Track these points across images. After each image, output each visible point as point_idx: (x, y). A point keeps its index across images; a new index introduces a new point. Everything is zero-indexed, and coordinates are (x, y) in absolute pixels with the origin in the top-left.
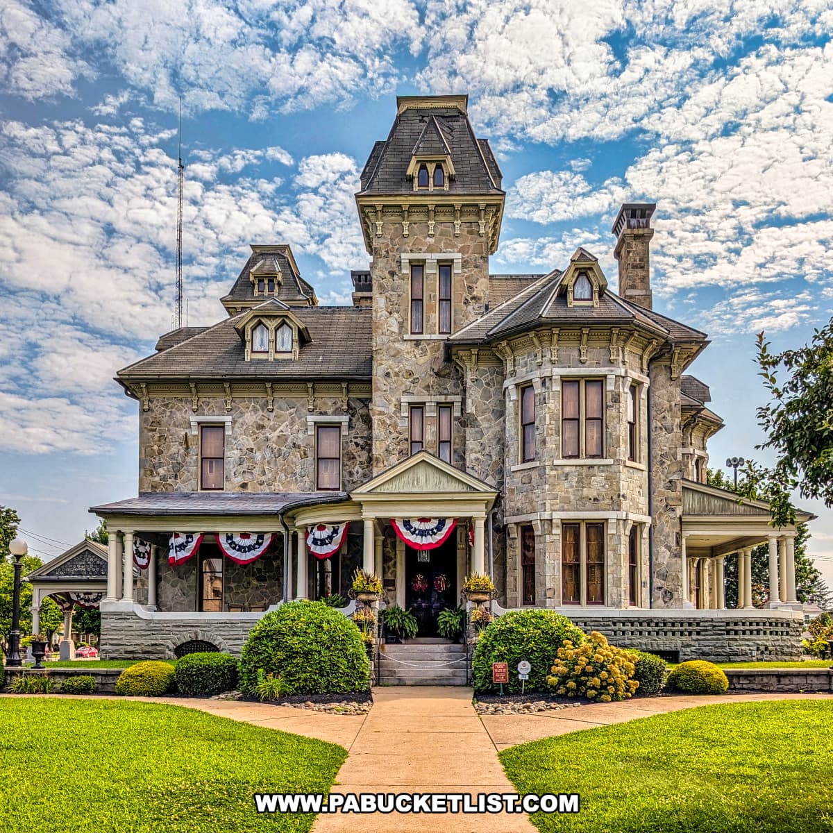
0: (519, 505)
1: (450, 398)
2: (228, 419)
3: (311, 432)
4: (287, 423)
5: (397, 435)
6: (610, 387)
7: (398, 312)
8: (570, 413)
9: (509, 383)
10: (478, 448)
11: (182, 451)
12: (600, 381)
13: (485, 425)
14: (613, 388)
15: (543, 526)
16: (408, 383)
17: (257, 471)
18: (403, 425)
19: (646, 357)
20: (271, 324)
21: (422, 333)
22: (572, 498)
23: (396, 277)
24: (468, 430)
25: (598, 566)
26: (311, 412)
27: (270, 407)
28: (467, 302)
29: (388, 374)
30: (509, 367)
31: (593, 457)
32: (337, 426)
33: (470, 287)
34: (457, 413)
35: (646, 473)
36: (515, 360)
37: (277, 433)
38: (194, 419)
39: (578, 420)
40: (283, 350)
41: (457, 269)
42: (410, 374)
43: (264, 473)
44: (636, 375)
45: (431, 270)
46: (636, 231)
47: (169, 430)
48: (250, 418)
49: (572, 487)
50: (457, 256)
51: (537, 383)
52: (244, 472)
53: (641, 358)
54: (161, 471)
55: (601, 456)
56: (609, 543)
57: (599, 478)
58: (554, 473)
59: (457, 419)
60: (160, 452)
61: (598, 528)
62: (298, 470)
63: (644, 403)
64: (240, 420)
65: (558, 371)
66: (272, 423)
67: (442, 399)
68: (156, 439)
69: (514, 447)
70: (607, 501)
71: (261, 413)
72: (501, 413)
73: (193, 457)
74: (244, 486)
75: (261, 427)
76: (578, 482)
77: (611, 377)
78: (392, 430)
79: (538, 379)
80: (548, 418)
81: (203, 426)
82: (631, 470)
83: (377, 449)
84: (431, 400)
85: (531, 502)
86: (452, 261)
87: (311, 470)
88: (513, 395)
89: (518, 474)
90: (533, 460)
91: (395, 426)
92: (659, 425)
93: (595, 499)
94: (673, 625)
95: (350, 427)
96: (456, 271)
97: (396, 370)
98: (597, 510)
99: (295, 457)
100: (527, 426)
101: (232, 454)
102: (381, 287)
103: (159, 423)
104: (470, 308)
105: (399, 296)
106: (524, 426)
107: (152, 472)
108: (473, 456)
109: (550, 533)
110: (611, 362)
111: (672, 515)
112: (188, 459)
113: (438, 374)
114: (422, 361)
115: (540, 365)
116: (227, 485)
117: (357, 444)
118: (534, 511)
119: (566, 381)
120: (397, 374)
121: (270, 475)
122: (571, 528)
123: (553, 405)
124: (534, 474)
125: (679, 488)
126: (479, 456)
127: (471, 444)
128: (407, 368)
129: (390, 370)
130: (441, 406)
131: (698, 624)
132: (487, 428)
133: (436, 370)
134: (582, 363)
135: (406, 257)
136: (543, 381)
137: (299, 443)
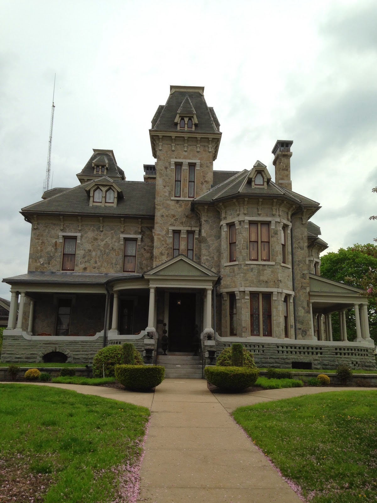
0: (228, 283)
1: (193, 229)
2: (78, 235)
3: (122, 242)
4: (110, 237)
5: (166, 245)
6: (273, 227)
7: (168, 186)
8: (253, 239)
9: (223, 223)
10: (207, 254)
11: (53, 250)
12: (268, 223)
13: (211, 242)
14: (274, 227)
15: (240, 294)
16: (172, 220)
17: (92, 261)
18: (170, 241)
19: (290, 214)
20: (104, 189)
21: (180, 197)
22: (255, 280)
23: (168, 170)
24: (203, 245)
25: (268, 316)
26: (122, 232)
27: (101, 229)
28: (202, 184)
29: (162, 216)
30: (223, 215)
31: (265, 260)
32: (135, 240)
33: (204, 176)
34: (196, 236)
35: (291, 270)
36: (226, 212)
37: (104, 242)
38: (61, 234)
39: (257, 242)
40: (110, 201)
41: (198, 168)
42: (174, 216)
43: (96, 262)
44: (285, 222)
45: (185, 167)
46: (284, 153)
47: (47, 239)
48: (90, 235)
49: (254, 275)
50: (197, 161)
51: (237, 223)
52: (86, 262)
53: (288, 214)
54: (41, 260)
55: (269, 260)
56: (274, 304)
57: (268, 271)
58: (245, 268)
59: (197, 239)
60: (42, 251)
61: (268, 296)
62: (114, 261)
63: (289, 235)
64: (85, 235)
65: (248, 218)
66: (101, 237)
67: (189, 229)
68: (40, 243)
69: (226, 254)
70: (272, 283)
71: (96, 232)
72: (219, 237)
73: (59, 254)
74: (85, 269)
75: (96, 239)
76: (258, 273)
77: (273, 222)
78: (164, 243)
79: (237, 222)
80: (242, 241)
81: (65, 238)
82: (284, 268)
83: (156, 252)
84: (184, 229)
85: (234, 282)
86: (195, 163)
87: (121, 261)
88: (225, 229)
89: (228, 268)
90: (235, 261)
91: (165, 241)
92: (297, 246)
93: (266, 282)
94: (308, 348)
95: (142, 240)
96: (197, 168)
97: (167, 214)
98: (267, 287)
99: (113, 255)
100: (232, 244)
101: (80, 253)
102: (160, 173)
103: (42, 235)
104: (204, 186)
105: (169, 179)
106: (230, 244)
107: (36, 260)
108: (205, 258)
109: (244, 298)
110: (273, 215)
111: (304, 291)
112: (56, 254)
113: (187, 217)
114: (180, 211)
115: (238, 215)
116: (76, 268)
117: (145, 249)
118: (235, 287)
119: (251, 223)
120: (167, 216)
121: (99, 264)
122: (254, 295)
123: (245, 234)
124: (236, 268)
125: (308, 278)
126: (208, 258)
127: (204, 252)
128: (173, 213)
129: (163, 214)
130: (189, 232)
131: (321, 349)
132: (212, 244)
133: (186, 215)
134: (259, 215)
135: (173, 161)
136: (240, 222)
137: (115, 248)
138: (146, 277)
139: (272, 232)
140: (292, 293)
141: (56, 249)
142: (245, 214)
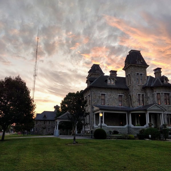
2: (106, 94)
3: (118, 96)
5: (137, 99)
7: (135, 80)
9: (155, 93)
13: (151, 98)
15: (164, 114)
16: (138, 91)
17: (110, 102)
20: (111, 79)
21: (139, 84)
23: (135, 75)
26: (118, 93)
27: (112, 92)
28: (144, 80)
30: (155, 91)
31: (168, 105)
32: (122, 96)
33: (145, 78)
34: (144, 96)
37: (113, 96)
38: (101, 93)
39: (166, 99)
40: (113, 83)
41: (143, 75)
43: (111, 103)
45: (140, 75)
47: (96, 95)
48: (109, 94)
50: (143, 73)
52: (108, 102)
54: (95, 101)
62: (116, 102)
65: (164, 92)
69: (157, 102)
74: (108, 104)
75: (111, 95)
76: (168, 108)
77: (170, 94)
81: (102, 94)
84: (141, 94)
87: (118, 102)
88: (156, 95)
90: (160, 104)
91: (136, 97)
93: (170, 111)
95: (124, 96)
99: (116, 100)
100: (159, 99)
101: (106, 99)
102: (133, 76)
103: (95, 93)
105: (135, 78)
112: (99, 100)
113: (141, 90)
114: (139, 88)
115: (161, 91)
119: (165, 94)
120: (136, 90)
122: (167, 115)
123: (163, 97)
135: (136, 73)
136: (162, 93)
137: (116, 98)
139: (170, 97)
141: (99, 98)
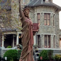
6: (51, 15)
9: (36, 13)
12: (49, 14)
15: (42, 35)
19: (55, 11)
22: (46, 31)
30: (36, 11)
39: (46, 20)
44: (54, 14)
51: (40, 13)
55: (50, 25)
57: (50, 29)
58: (43, 27)
61: (49, 36)
65: (44, 12)
70: (51, 32)
72: (34, 17)
76: (47, 29)
77: (51, 14)
80: (42, 19)
82: (54, 28)
88: (36, 15)
93: (49, 32)
106: (38, 20)
109: (43, 37)
110: (51, 11)
115: (41, 11)
118: (40, 33)
119: (45, 14)
122: (46, 36)
123: (43, 17)
125: (59, 30)
134: (47, 11)
136: (42, 13)
138: (16, 30)
139: (51, 17)
140: (55, 35)
142: (43, 11)
